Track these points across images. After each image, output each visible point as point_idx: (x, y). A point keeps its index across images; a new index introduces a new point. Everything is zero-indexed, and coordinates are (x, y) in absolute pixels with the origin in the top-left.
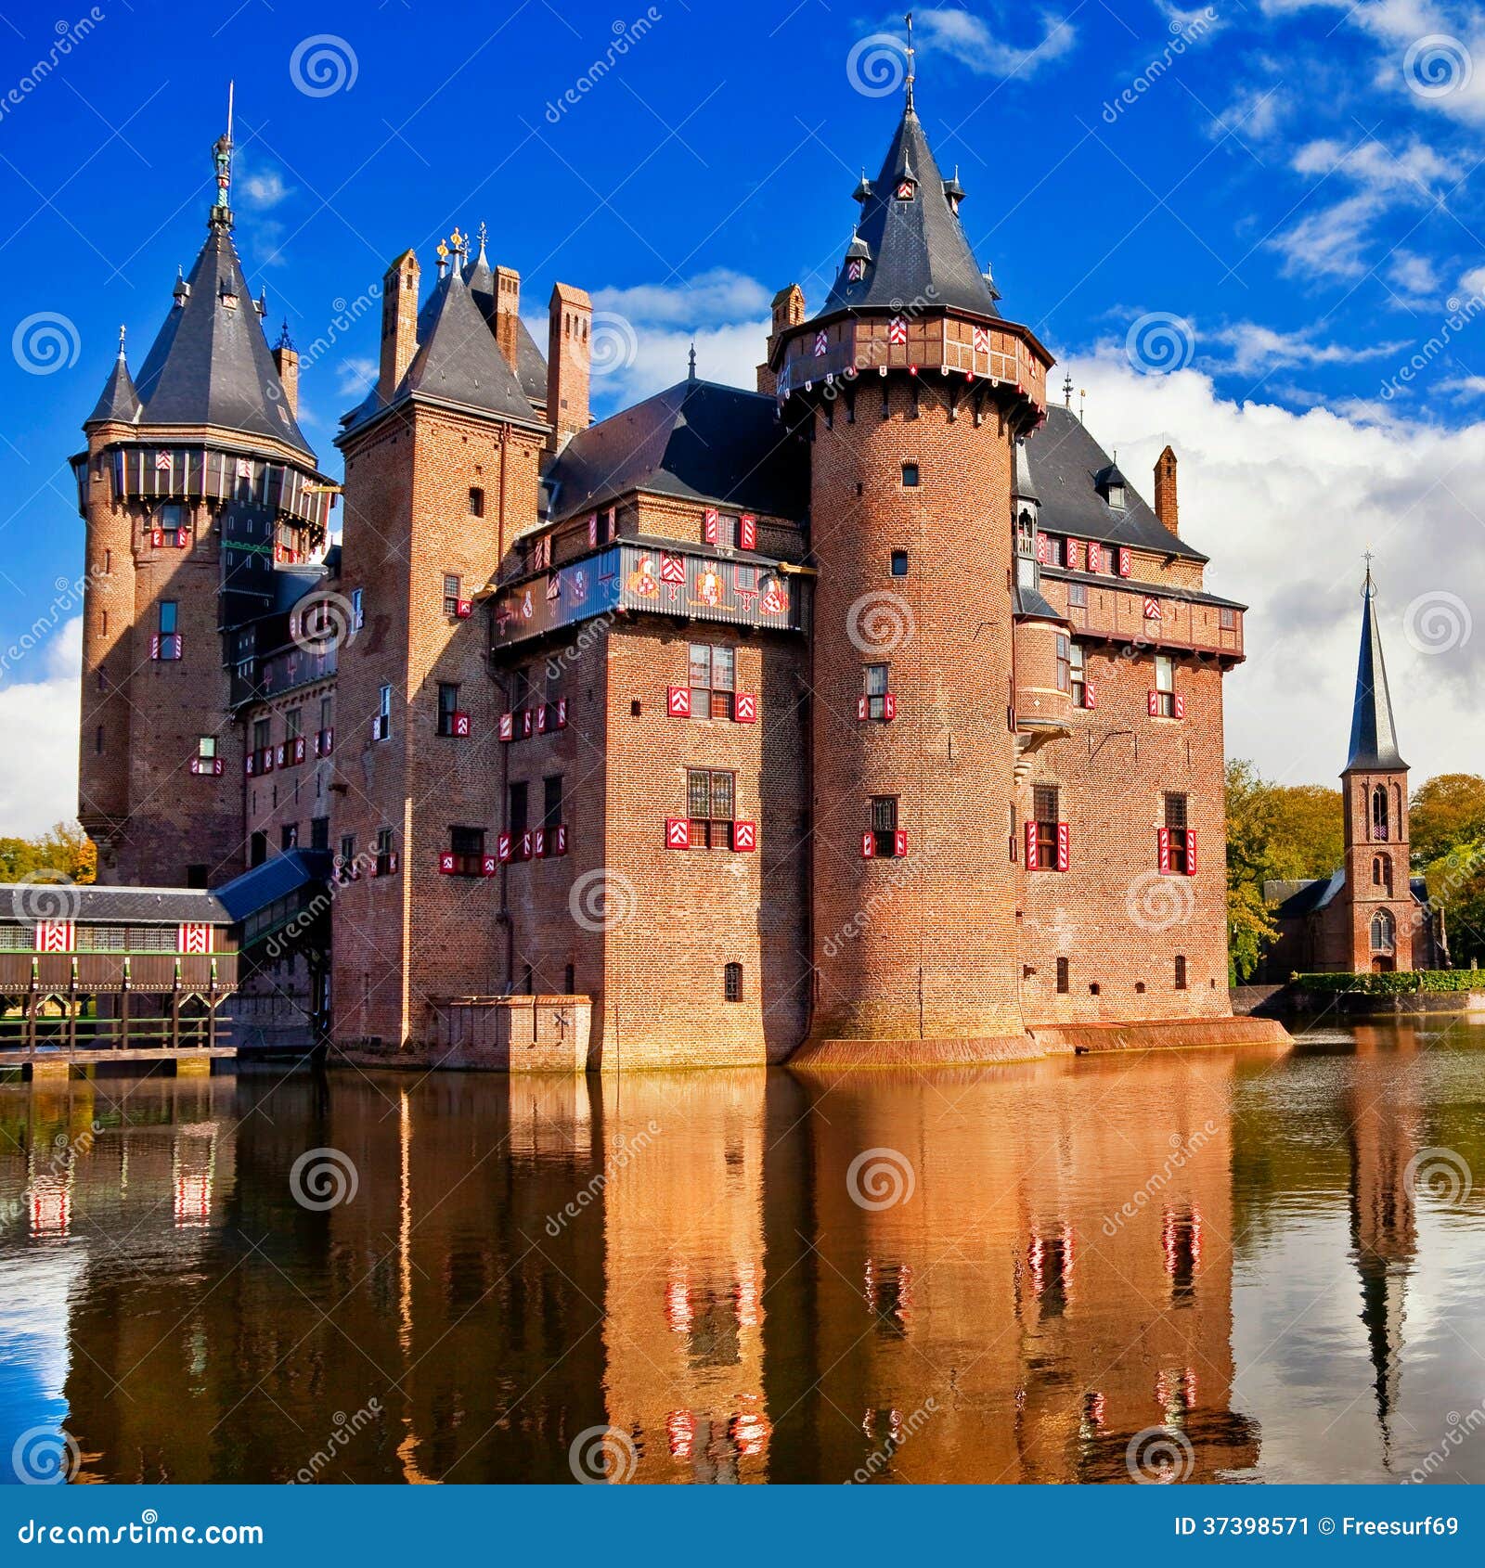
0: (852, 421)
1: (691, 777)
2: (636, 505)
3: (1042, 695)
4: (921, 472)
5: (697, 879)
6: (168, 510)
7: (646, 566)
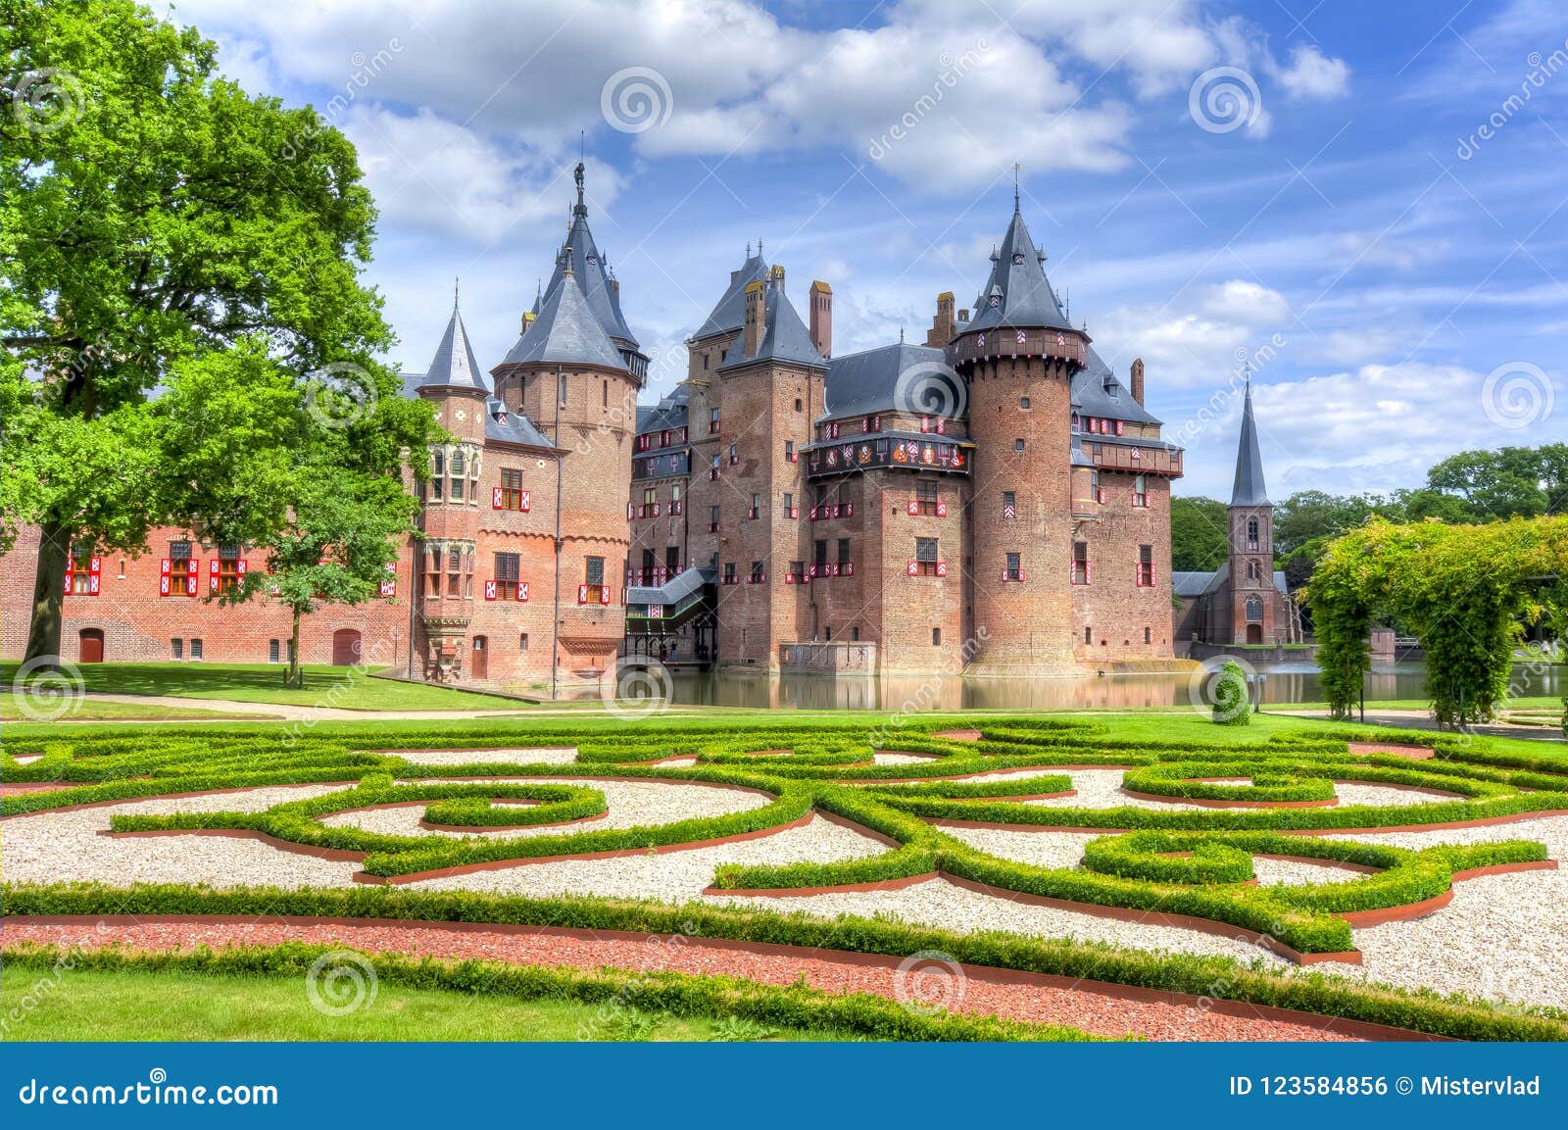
0: (995, 377)
1: (918, 543)
4: (1032, 402)
5: (920, 589)
7: (902, 447)
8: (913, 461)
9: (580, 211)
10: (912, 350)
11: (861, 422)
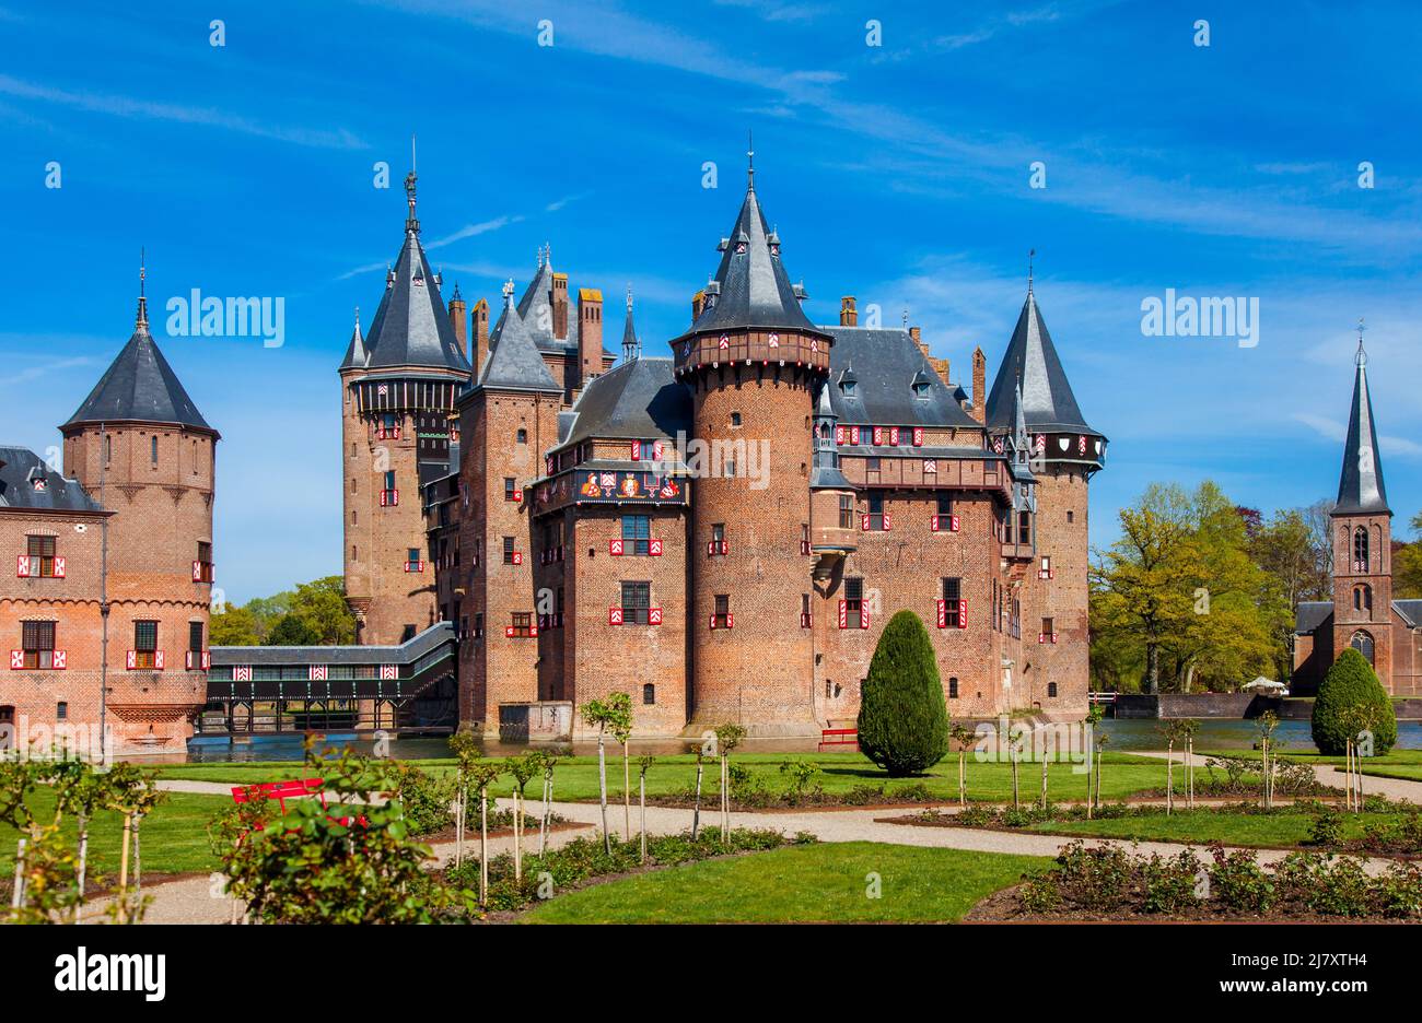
1: (623, 587)
2: (592, 445)
3: (828, 532)
4: (742, 417)
5: (627, 640)
6: (387, 417)
7: (593, 480)
8: (608, 494)
11: (572, 452)
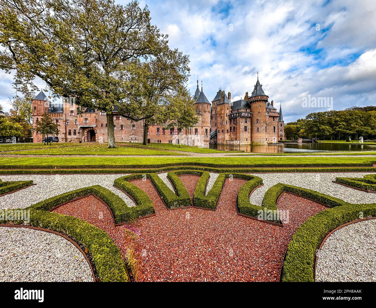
0: (256, 103)
1: (244, 127)
5: (245, 133)
8: (244, 115)
9: (198, 86)
10: (243, 100)
11: (237, 110)
